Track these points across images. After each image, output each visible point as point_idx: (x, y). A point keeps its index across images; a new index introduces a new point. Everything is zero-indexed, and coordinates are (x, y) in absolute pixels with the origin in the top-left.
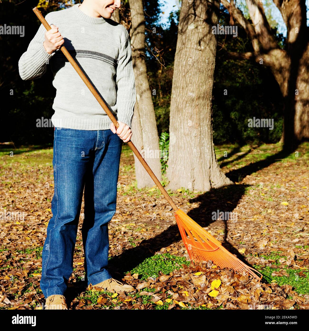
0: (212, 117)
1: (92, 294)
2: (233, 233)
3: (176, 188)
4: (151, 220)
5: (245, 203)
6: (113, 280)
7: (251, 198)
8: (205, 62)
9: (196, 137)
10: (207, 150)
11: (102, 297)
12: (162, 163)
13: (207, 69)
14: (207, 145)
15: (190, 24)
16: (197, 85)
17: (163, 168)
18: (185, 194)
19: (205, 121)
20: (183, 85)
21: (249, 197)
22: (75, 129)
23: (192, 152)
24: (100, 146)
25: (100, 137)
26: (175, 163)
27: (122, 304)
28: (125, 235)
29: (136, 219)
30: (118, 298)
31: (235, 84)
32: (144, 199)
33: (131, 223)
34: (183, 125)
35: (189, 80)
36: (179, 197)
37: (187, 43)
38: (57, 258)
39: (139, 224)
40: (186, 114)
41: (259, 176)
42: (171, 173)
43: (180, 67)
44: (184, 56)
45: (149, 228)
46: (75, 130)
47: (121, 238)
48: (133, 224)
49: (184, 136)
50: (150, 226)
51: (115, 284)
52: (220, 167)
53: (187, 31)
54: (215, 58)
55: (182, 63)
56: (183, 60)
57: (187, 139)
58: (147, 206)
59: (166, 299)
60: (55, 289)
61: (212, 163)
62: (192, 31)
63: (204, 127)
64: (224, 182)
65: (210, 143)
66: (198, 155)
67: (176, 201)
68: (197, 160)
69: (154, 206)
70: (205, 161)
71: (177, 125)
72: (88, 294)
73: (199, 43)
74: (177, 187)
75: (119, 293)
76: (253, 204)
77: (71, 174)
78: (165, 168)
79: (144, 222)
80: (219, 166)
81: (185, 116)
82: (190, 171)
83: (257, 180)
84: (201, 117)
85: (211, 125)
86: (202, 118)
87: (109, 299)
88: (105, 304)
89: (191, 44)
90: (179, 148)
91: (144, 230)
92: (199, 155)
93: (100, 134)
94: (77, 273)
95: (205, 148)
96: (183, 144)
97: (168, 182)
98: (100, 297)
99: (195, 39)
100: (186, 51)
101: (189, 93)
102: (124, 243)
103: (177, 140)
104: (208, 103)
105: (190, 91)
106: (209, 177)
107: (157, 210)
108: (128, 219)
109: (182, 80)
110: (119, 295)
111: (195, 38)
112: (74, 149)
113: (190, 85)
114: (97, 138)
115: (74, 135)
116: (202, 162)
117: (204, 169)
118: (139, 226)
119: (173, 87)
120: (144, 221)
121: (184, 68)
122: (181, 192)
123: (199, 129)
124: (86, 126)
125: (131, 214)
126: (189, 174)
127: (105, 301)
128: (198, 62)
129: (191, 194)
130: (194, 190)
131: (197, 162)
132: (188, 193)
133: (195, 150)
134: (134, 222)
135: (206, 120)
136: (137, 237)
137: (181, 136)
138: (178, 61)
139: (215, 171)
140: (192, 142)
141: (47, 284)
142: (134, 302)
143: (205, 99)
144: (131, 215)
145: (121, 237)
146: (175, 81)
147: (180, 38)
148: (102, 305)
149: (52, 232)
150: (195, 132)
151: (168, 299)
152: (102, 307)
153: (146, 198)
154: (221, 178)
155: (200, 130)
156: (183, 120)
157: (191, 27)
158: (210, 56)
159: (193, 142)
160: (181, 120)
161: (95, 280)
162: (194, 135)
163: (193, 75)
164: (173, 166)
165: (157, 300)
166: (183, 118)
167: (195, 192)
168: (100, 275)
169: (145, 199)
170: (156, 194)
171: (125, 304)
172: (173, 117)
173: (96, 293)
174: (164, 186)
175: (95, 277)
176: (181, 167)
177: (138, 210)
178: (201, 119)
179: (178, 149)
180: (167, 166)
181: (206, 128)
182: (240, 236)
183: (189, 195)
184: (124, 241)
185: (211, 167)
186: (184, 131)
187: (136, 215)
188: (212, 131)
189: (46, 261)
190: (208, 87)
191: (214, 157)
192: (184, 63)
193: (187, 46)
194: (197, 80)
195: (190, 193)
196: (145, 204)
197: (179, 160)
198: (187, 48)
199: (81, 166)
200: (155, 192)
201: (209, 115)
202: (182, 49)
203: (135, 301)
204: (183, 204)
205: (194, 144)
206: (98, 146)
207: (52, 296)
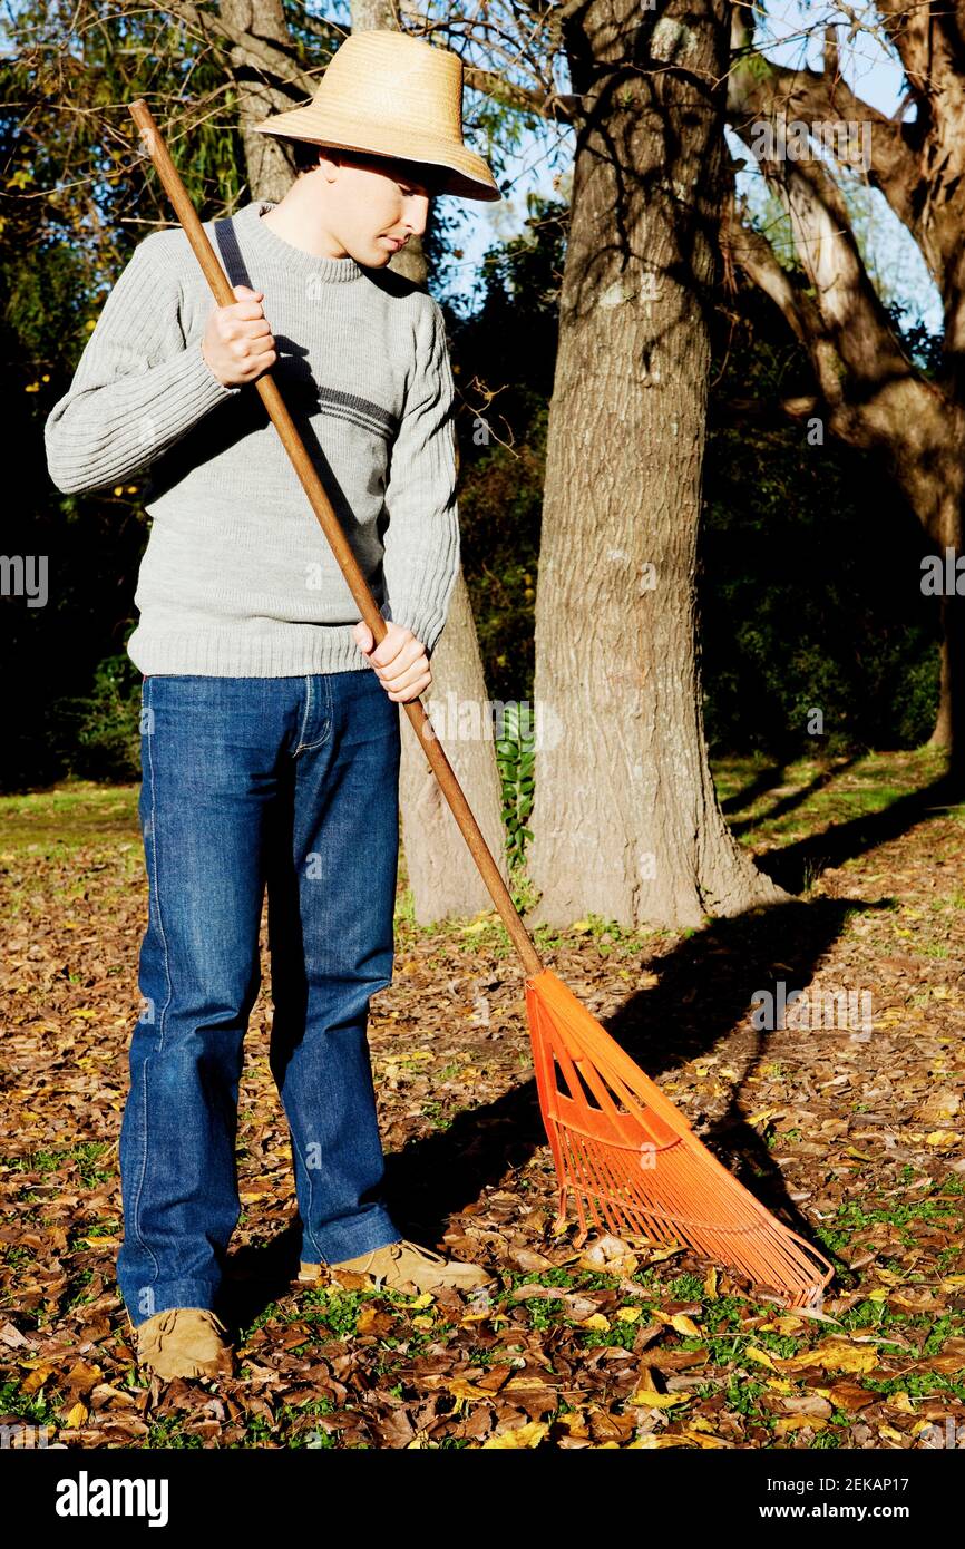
0: (697, 641)
1: (328, 1304)
2: (819, 1074)
3: (567, 920)
4: (490, 1037)
5: (841, 966)
6: (407, 1248)
7: (862, 949)
8: (666, 429)
9: (641, 720)
10: (684, 768)
11: (374, 1311)
12: (508, 822)
13: (674, 459)
14: (684, 748)
15: (608, 286)
16: (639, 521)
17: (514, 843)
18: (607, 938)
19: (671, 659)
20: (585, 521)
21: (853, 944)
22: (221, 674)
23: (627, 776)
24: (317, 737)
25: (317, 705)
26: (562, 824)
27: (454, 1333)
28: (404, 1091)
29: (431, 1036)
30: (435, 1309)
31: (746, 523)
32: (450, 962)
33: (413, 1049)
34: (587, 673)
35: (607, 503)
36: (584, 953)
37: (595, 361)
38: (177, 1165)
39: (449, 1053)
40: (600, 631)
41: (870, 869)
42: (547, 860)
43: (573, 453)
44: (587, 411)
45: (492, 1065)
46: (223, 680)
47: (393, 1103)
48: (426, 1055)
49: (593, 717)
50: (492, 1061)
51: (415, 1259)
52: (733, 834)
53: (597, 313)
54: (704, 414)
55: (579, 438)
56: (583, 425)
57: (606, 728)
58: (464, 989)
59: (619, 1308)
60: (182, 1286)
61: (705, 820)
62: (615, 312)
63: (670, 679)
64: (750, 890)
65: (694, 742)
66: (649, 788)
67: (576, 966)
68: (645, 809)
69: (493, 987)
70: (675, 812)
71: (563, 675)
72: (313, 1303)
73: (646, 356)
74: (572, 914)
75: (435, 1291)
76: (872, 971)
77: (212, 849)
78: (522, 843)
79: (465, 1045)
80: (729, 830)
81: (597, 641)
82: (621, 850)
83: (865, 886)
84: (659, 641)
85: (696, 673)
86: (661, 647)
87: (402, 1316)
88: (391, 1333)
89: (612, 363)
90: (576, 762)
91: (472, 1071)
92: (654, 790)
93: (316, 694)
94: (257, 1230)
95: (677, 760)
96: (590, 746)
97: (534, 895)
98: (367, 1310)
99: (628, 341)
100: (594, 392)
101: (611, 552)
102: (407, 1122)
103: (567, 732)
104: (683, 586)
105: (612, 543)
106: (693, 874)
107: (506, 1002)
108: (401, 1038)
109: (579, 501)
110: (436, 1300)
111: (625, 340)
112: (219, 753)
113: (612, 519)
114: (303, 708)
115: (218, 700)
116: (667, 814)
117: (676, 841)
118: (449, 1059)
119: (544, 528)
120: (464, 1041)
121: (586, 457)
122: (589, 933)
123: (652, 688)
124: (261, 661)
125: (407, 1020)
126: (618, 864)
127: (385, 1323)
128: (642, 432)
129: (628, 937)
130: (636, 922)
131: (648, 816)
132: (616, 936)
133: (637, 769)
134: (426, 1047)
135: (677, 655)
136: (454, 1096)
137: (581, 716)
138: (564, 427)
139: (716, 850)
140: (625, 740)
141: (144, 1269)
142: (500, 1322)
143: (669, 572)
144: (411, 1021)
145: (390, 1099)
146: (553, 504)
147: (569, 341)
148: (379, 1339)
149: (150, 1065)
150: (634, 702)
151: (626, 1309)
152: (379, 1343)
153: (457, 958)
154: (741, 874)
155: (656, 690)
156: (588, 655)
157: (612, 297)
158: (685, 407)
159: (629, 738)
160: (581, 655)
161: (337, 1245)
162: (632, 711)
163: (624, 481)
164: (553, 835)
165: (586, 1313)
166: (588, 649)
167: (643, 931)
168: (360, 1226)
169: (454, 964)
170: (494, 943)
171: (463, 1330)
172: (550, 645)
173: (347, 1297)
174: (522, 912)
175: (340, 1232)
176: (586, 835)
177: (432, 1003)
178: (657, 648)
179: (572, 766)
180: (531, 836)
181: (678, 685)
182: (849, 1085)
183: (620, 943)
184: (409, 1114)
185: (701, 836)
186: (593, 699)
187: (427, 1019)
188: (699, 696)
189: (135, 1178)
190: (681, 528)
191: (710, 795)
192: (588, 435)
193: (598, 372)
194: (639, 500)
195: (624, 934)
196: (456, 981)
197: (578, 808)
198: (596, 376)
199: (249, 815)
200: (488, 936)
201: (689, 632)
202: (579, 383)
203: (502, 1317)
204: (602, 976)
205: (634, 746)
206: (308, 739)
207: (167, 1312)
